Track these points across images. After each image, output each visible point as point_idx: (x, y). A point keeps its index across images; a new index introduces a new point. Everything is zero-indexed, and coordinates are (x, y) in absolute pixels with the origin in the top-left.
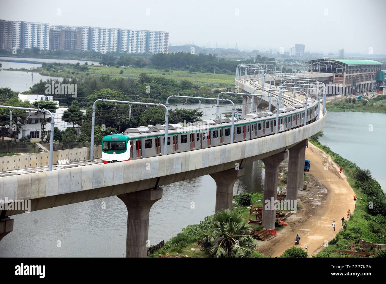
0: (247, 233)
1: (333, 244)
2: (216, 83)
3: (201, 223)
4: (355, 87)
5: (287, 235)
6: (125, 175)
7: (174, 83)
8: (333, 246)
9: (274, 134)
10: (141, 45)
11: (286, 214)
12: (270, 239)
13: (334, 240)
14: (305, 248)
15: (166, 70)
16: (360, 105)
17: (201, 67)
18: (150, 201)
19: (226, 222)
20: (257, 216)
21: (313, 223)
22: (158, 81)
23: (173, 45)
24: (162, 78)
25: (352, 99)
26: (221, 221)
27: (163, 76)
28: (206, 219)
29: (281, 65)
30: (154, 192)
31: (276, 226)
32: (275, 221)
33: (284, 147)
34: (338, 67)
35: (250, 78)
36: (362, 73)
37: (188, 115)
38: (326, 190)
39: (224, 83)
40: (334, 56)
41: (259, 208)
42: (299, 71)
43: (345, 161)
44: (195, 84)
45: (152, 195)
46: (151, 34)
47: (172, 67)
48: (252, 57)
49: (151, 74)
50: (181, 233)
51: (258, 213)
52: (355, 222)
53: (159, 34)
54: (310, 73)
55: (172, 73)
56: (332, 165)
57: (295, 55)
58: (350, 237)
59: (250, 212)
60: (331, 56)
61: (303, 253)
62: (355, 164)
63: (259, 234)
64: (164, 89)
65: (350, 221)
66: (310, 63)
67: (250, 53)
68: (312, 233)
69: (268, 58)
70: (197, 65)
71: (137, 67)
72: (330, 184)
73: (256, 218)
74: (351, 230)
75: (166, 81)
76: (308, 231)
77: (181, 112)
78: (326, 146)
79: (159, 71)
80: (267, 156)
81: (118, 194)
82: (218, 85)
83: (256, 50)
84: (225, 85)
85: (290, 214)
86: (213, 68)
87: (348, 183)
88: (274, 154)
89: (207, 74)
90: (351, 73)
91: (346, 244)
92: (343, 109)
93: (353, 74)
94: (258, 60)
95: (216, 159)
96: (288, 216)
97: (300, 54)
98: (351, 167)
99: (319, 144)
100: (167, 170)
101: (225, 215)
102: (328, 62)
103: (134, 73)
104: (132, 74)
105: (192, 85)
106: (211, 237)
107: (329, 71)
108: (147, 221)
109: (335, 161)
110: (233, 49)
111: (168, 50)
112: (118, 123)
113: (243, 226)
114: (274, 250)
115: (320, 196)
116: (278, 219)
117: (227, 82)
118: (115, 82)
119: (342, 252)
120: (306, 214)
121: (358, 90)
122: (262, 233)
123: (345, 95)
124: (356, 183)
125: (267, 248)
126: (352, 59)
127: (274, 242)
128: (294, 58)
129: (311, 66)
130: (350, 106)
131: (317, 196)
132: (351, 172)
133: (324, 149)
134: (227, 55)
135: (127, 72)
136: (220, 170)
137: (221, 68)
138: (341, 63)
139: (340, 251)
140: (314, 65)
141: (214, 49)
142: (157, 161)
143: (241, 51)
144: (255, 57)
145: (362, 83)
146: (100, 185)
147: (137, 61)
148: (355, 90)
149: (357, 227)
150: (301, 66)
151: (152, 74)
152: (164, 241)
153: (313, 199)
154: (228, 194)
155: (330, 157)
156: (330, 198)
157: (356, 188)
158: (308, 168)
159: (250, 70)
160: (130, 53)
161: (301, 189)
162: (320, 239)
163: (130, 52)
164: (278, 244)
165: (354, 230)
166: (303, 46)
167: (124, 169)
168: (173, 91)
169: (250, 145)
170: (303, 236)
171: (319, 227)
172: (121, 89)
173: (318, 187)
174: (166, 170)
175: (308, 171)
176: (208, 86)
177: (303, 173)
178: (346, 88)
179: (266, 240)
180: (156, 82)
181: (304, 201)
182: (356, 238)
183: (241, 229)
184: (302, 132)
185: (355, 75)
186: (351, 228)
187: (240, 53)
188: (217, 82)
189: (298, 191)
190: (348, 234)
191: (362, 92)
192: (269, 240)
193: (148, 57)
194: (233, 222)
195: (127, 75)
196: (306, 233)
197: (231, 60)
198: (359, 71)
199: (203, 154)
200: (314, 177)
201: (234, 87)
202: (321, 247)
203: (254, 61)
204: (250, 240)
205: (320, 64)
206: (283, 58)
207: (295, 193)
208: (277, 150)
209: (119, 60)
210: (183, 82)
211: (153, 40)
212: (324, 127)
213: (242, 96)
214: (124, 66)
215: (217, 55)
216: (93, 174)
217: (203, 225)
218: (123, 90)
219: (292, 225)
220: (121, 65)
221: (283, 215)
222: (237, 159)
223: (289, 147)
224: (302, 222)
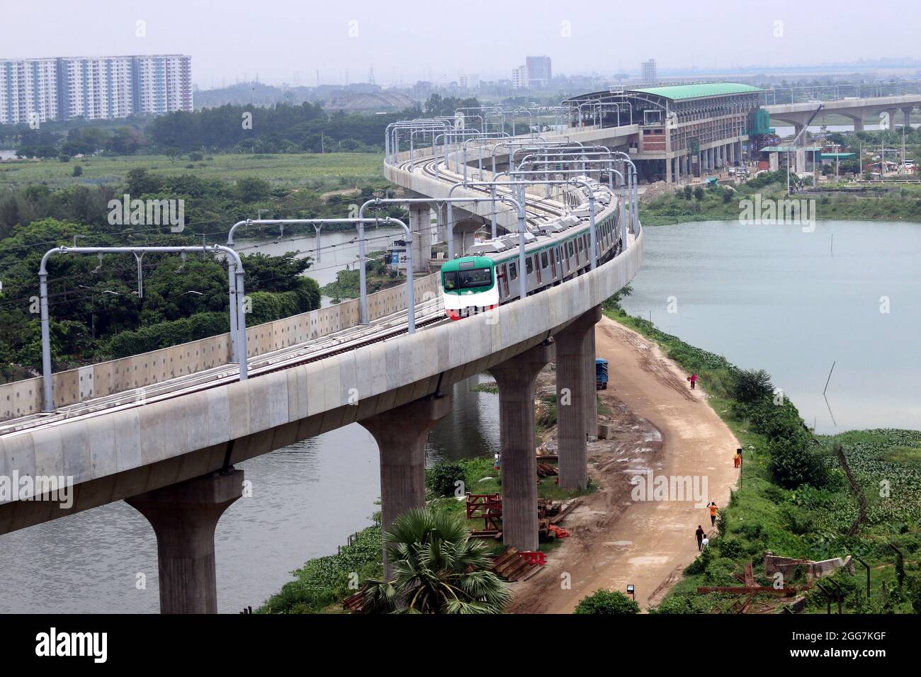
0: (481, 567)
1: (695, 573)
2: (329, 178)
3: (341, 551)
4: (696, 156)
5: (574, 561)
6: (145, 443)
7: (222, 189)
8: (697, 578)
9: (519, 298)
10: (121, 96)
11: (564, 507)
12: (531, 577)
13: (697, 562)
14: (628, 591)
15: (194, 154)
16: (716, 202)
17: (285, 140)
18: (215, 504)
19: (423, 543)
20: (488, 518)
21: (636, 525)
22: (177, 186)
24: (189, 178)
25: (693, 189)
26: (409, 540)
27: (189, 172)
28: (353, 539)
29: (498, 113)
30: (222, 480)
31: (540, 542)
32: (538, 529)
33: (545, 332)
34: (648, 109)
35: (423, 155)
36: (711, 119)
37: (272, 269)
38: (658, 435)
39: (352, 177)
40: (631, 78)
41: (489, 497)
42: (545, 128)
43: (697, 353)
44: (276, 185)
45: (216, 489)
46: (143, 65)
47: (208, 146)
48: (416, 100)
49: (156, 168)
50: (291, 582)
51: (488, 510)
52: (744, 509)
53: (164, 62)
54: (577, 131)
55: (211, 161)
56: (664, 366)
57: (527, 85)
58: (737, 550)
59: (468, 509)
60: (623, 80)
61: (626, 605)
62: (722, 359)
63: (500, 565)
64: (197, 206)
65: (731, 510)
66: (575, 104)
67: (408, 90)
68: (637, 551)
69: (459, 99)
70: (275, 135)
71: (117, 156)
72: (666, 417)
73: (486, 525)
74: (737, 532)
75: (200, 185)
76: (626, 546)
77: (253, 262)
78: (643, 318)
79: (176, 159)
80: (503, 359)
81: (128, 496)
82: (336, 182)
83: (422, 81)
84: (356, 180)
85: (573, 506)
86: (318, 139)
87: (712, 411)
88: (520, 351)
89: (303, 157)
90: (683, 122)
91: (731, 569)
92: (673, 218)
93: (689, 123)
94: (433, 107)
95: (374, 377)
96: (568, 511)
97: (539, 81)
98: (715, 367)
99: (623, 314)
100: (252, 420)
101: (418, 523)
102: (621, 98)
103: (111, 169)
104: (107, 175)
105: (269, 187)
106: (386, 586)
107: (625, 120)
108: (209, 559)
109: (671, 356)
110: (363, 85)
111: (192, 101)
112: (89, 307)
113: (469, 550)
114: (545, 604)
115: (643, 450)
116: (545, 521)
117: (357, 172)
118: (65, 200)
119: (724, 591)
120: (615, 501)
121: (706, 163)
122: (508, 564)
123: (673, 181)
124: (734, 408)
125: (525, 601)
126: (683, 84)
127: (541, 583)
128: (527, 95)
129: (577, 110)
130: (691, 208)
131: (637, 450)
132: (716, 379)
133: (637, 325)
134: (349, 101)
135: (93, 170)
136: (389, 405)
137: (338, 138)
138: (654, 97)
139: (717, 590)
140: (585, 108)
141: (314, 88)
142: (225, 398)
143: (386, 88)
144: (423, 101)
145: (714, 145)
146: (83, 474)
147: (115, 139)
148: (697, 165)
149: (751, 523)
150: (550, 113)
151: (157, 170)
152: (250, 608)
153: (626, 459)
154: (412, 468)
155: (657, 346)
156: (671, 454)
157: (735, 421)
158: (604, 381)
159: (421, 135)
160: (93, 118)
161: (593, 438)
162: (661, 564)
163: (92, 116)
164: (552, 587)
165: (746, 532)
166: (547, 62)
167: (142, 428)
168: (220, 209)
169: (459, 334)
170: (616, 559)
171: (654, 531)
172: (82, 215)
173: (637, 427)
174: (248, 418)
175: (605, 388)
176: (311, 189)
177: (594, 393)
178: (673, 161)
179: (521, 581)
180: (173, 190)
181: (604, 469)
182: (752, 552)
183: (464, 557)
184: (587, 286)
185: (694, 125)
186: (737, 526)
187: (383, 94)
188: (331, 174)
189: (588, 444)
190: (733, 543)
191: (716, 168)
192: (528, 579)
193: (142, 126)
194: (440, 540)
195: (93, 179)
196: (622, 553)
197: (364, 114)
198: (704, 115)
199: (341, 368)
200: (620, 402)
201: (381, 184)
202: (666, 584)
203: (424, 111)
204: (489, 584)
205: (600, 104)
206: (497, 98)
207: (581, 448)
208: (528, 340)
209: (66, 142)
210: (244, 182)
211: (151, 78)
212: (638, 270)
213: (405, 208)
214: (80, 156)
215: (323, 103)
216: (64, 447)
217: (347, 557)
218: (88, 219)
219: (583, 535)
220: (74, 153)
221: (555, 511)
222: (430, 375)
223: (556, 331)
224: (606, 525)
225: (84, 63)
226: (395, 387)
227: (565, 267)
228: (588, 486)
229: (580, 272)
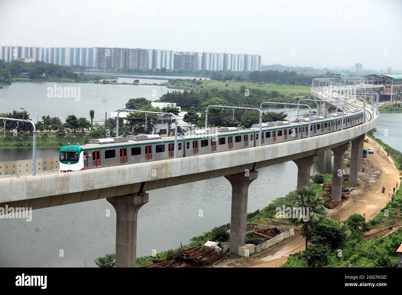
0: (321, 204)
3: (286, 196)
4: (399, 95)
5: (350, 205)
6: (230, 161)
7: (266, 93)
9: (341, 130)
10: (241, 65)
11: (350, 190)
12: (338, 208)
13: (384, 208)
15: (260, 83)
17: (286, 81)
18: (249, 180)
19: (305, 196)
20: (328, 191)
21: (369, 196)
22: (254, 91)
23: (265, 65)
24: (257, 90)
25: (398, 104)
26: (301, 195)
27: (258, 88)
28: (290, 193)
29: (345, 79)
30: (252, 173)
31: (342, 199)
32: (341, 195)
33: (348, 140)
34: (387, 80)
35: (322, 88)
37: (276, 116)
38: (379, 172)
39: (303, 93)
40: (384, 72)
41: (329, 185)
42: (358, 84)
43: (393, 150)
44: (281, 93)
46: (248, 57)
47: (264, 81)
48: (323, 73)
49: (249, 86)
50: (271, 204)
51: (328, 188)
52: (400, 195)
53: (254, 57)
54: (366, 85)
55: (264, 85)
56: (383, 153)
57: (355, 71)
58: (396, 206)
59: (323, 187)
60: (381, 72)
61: (362, 218)
62: (400, 152)
63: (329, 204)
64: (259, 97)
65: (397, 195)
66: (367, 77)
67: (322, 70)
68: (368, 203)
69: (335, 74)
70: (283, 79)
71: (238, 82)
72: (382, 167)
73: (327, 193)
74: (397, 201)
75: (260, 91)
76: (366, 202)
77: (271, 114)
79: (255, 84)
80: (335, 147)
81: (225, 175)
82: (298, 94)
83: (326, 68)
85: (352, 190)
86: (294, 82)
87: (395, 166)
88: (341, 145)
89: (290, 86)
90: (396, 85)
91: (394, 211)
92: (391, 111)
93: (398, 86)
94: (328, 75)
95: (297, 149)
97: (358, 70)
98: (397, 154)
99: (374, 137)
100: (261, 157)
101: (304, 190)
102: (380, 77)
103: (236, 85)
104: (235, 87)
105: (279, 94)
107: (380, 83)
108: (246, 195)
109: (386, 150)
110: (309, 67)
111: (261, 68)
113: (318, 199)
114: (341, 216)
115: (374, 176)
116: (344, 193)
117: (305, 92)
118: (222, 93)
119: (391, 217)
120: (364, 189)
122: (332, 204)
123: (392, 101)
124: (401, 166)
125: (335, 214)
126: (397, 74)
127: (340, 210)
128: (354, 74)
129: (367, 79)
130: (396, 109)
131: (372, 176)
132: (397, 158)
133: (377, 141)
134: (305, 72)
135: (231, 85)
136: (301, 157)
137: (300, 82)
138: (389, 77)
140: (369, 79)
141: (295, 67)
142: (254, 151)
144: (325, 73)
146: (212, 168)
147: (239, 77)
148: (399, 97)
150: (360, 79)
152: (259, 210)
153: (369, 178)
154: (306, 174)
155: (382, 147)
156: (382, 178)
158: (366, 155)
159: (322, 82)
161: (361, 171)
162: (375, 208)
163: (233, 70)
164: (343, 211)
165: (399, 201)
166: (361, 65)
167: (230, 157)
168: (265, 99)
169: (323, 138)
170: (362, 205)
171: (374, 199)
172: (226, 97)
173: (373, 169)
175: (366, 157)
176: (291, 95)
177: (362, 159)
178: (393, 96)
179: (335, 209)
180: (252, 93)
181: (362, 180)
183: (316, 201)
184: (361, 129)
185: (400, 86)
186: (397, 199)
187: (314, 70)
188: (297, 92)
189: (359, 172)
190: (395, 204)
193: (246, 74)
194: (310, 195)
195: (231, 88)
196: (364, 204)
197: (308, 76)
199: (288, 145)
200: (370, 162)
201: (310, 95)
202: (375, 213)
203: (325, 76)
204: (323, 209)
205: (374, 78)
206: (346, 74)
207: (356, 173)
208: (343, 142)
209: (225, 77)
210: (273, 92)
211: (250, 61)
212: (377, 125)
213: (316, 102)
214: (228, 81)
215: (297, 72)
216: (207, 160)
217: (288, 198)
218: (228, 99)
219: (354, 198)
220: (227, 80)
221: (347, 191)
222: (313, 149)
223: (352, 140)
224: (361, 196)
225: (232, 55)
226: (303, 152)
227: (354, 123)
228: (357, 184)
229: (359, 124)
